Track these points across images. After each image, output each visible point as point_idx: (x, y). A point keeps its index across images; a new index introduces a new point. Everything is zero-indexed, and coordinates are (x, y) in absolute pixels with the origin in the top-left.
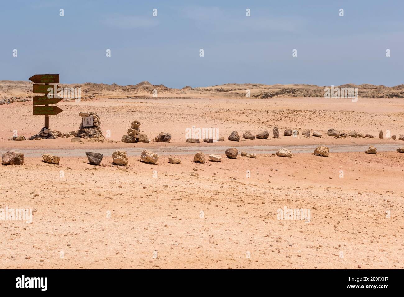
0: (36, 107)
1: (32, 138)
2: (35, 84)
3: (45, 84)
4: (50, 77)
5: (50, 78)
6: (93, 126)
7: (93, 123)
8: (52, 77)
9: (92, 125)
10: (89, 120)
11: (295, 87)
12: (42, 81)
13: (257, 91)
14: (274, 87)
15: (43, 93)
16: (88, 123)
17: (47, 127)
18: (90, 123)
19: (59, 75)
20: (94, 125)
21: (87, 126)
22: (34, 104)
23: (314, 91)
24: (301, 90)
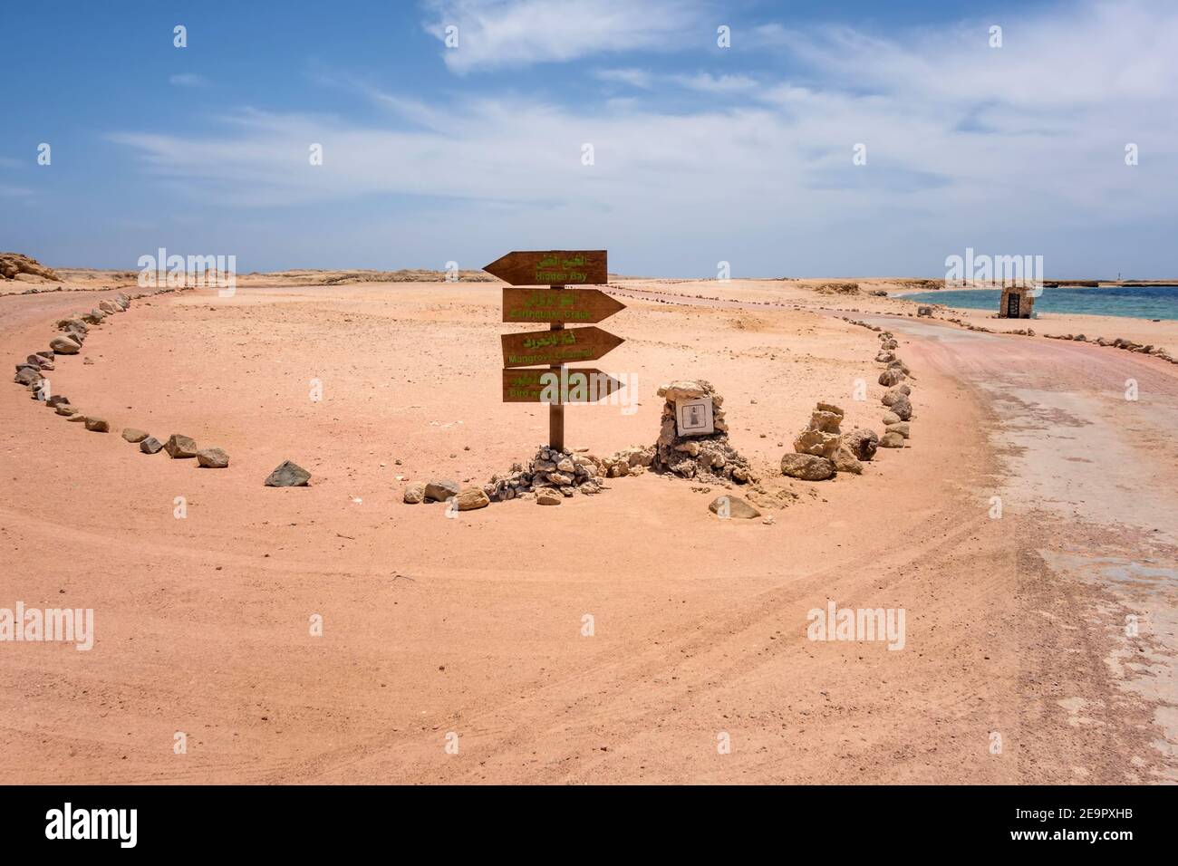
0: (516, 373)
1: (501, 493)
2: (510, 286)
3: (548, 287)
4: (570, 260)
5: (571, 263)
6: (712, 431)
7: (714, 422)
8: (578, 262)
9: (710, 429)
10: (700, 410)
11: (358, 273)
12: (539, 276)
13: (323, 276)
14: (339, 272)
15: (545, 321)
16: (694, 421)
17: (557, 444)
18: (701, 423)
19: (605, 252)
20: (715, 428)
21: (690, 432)
22: (507, 362)
23: (376, 276)
24: (364, 275)
